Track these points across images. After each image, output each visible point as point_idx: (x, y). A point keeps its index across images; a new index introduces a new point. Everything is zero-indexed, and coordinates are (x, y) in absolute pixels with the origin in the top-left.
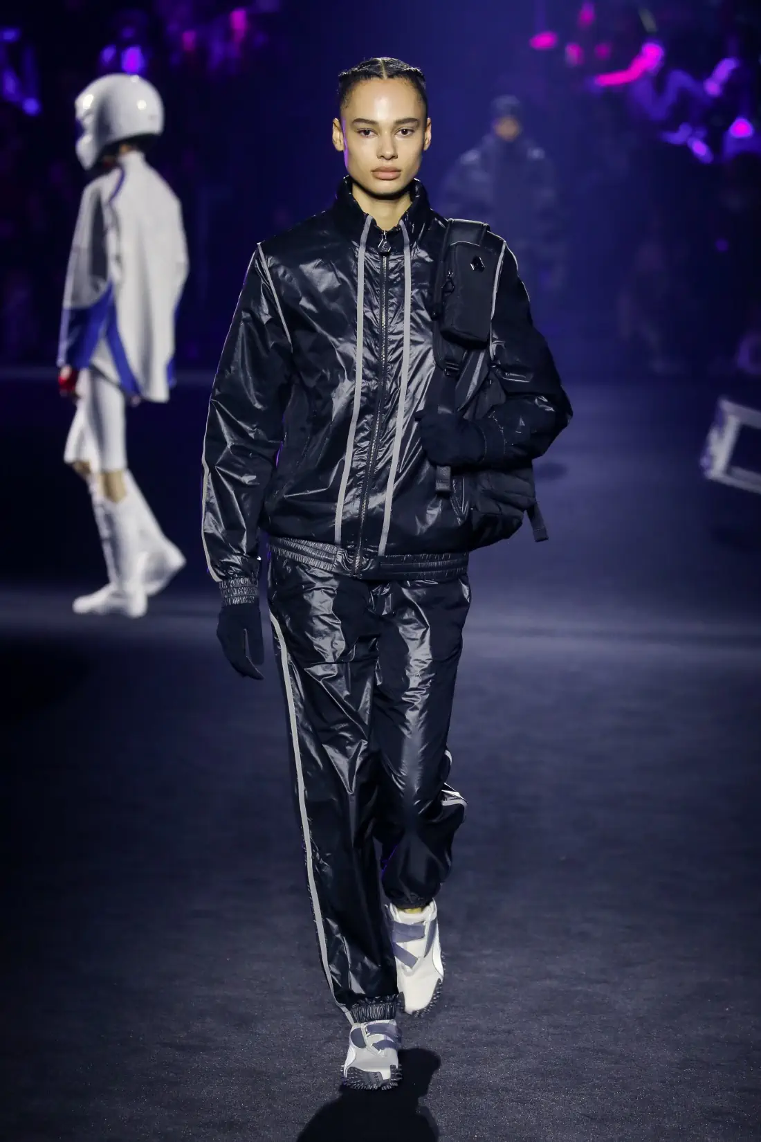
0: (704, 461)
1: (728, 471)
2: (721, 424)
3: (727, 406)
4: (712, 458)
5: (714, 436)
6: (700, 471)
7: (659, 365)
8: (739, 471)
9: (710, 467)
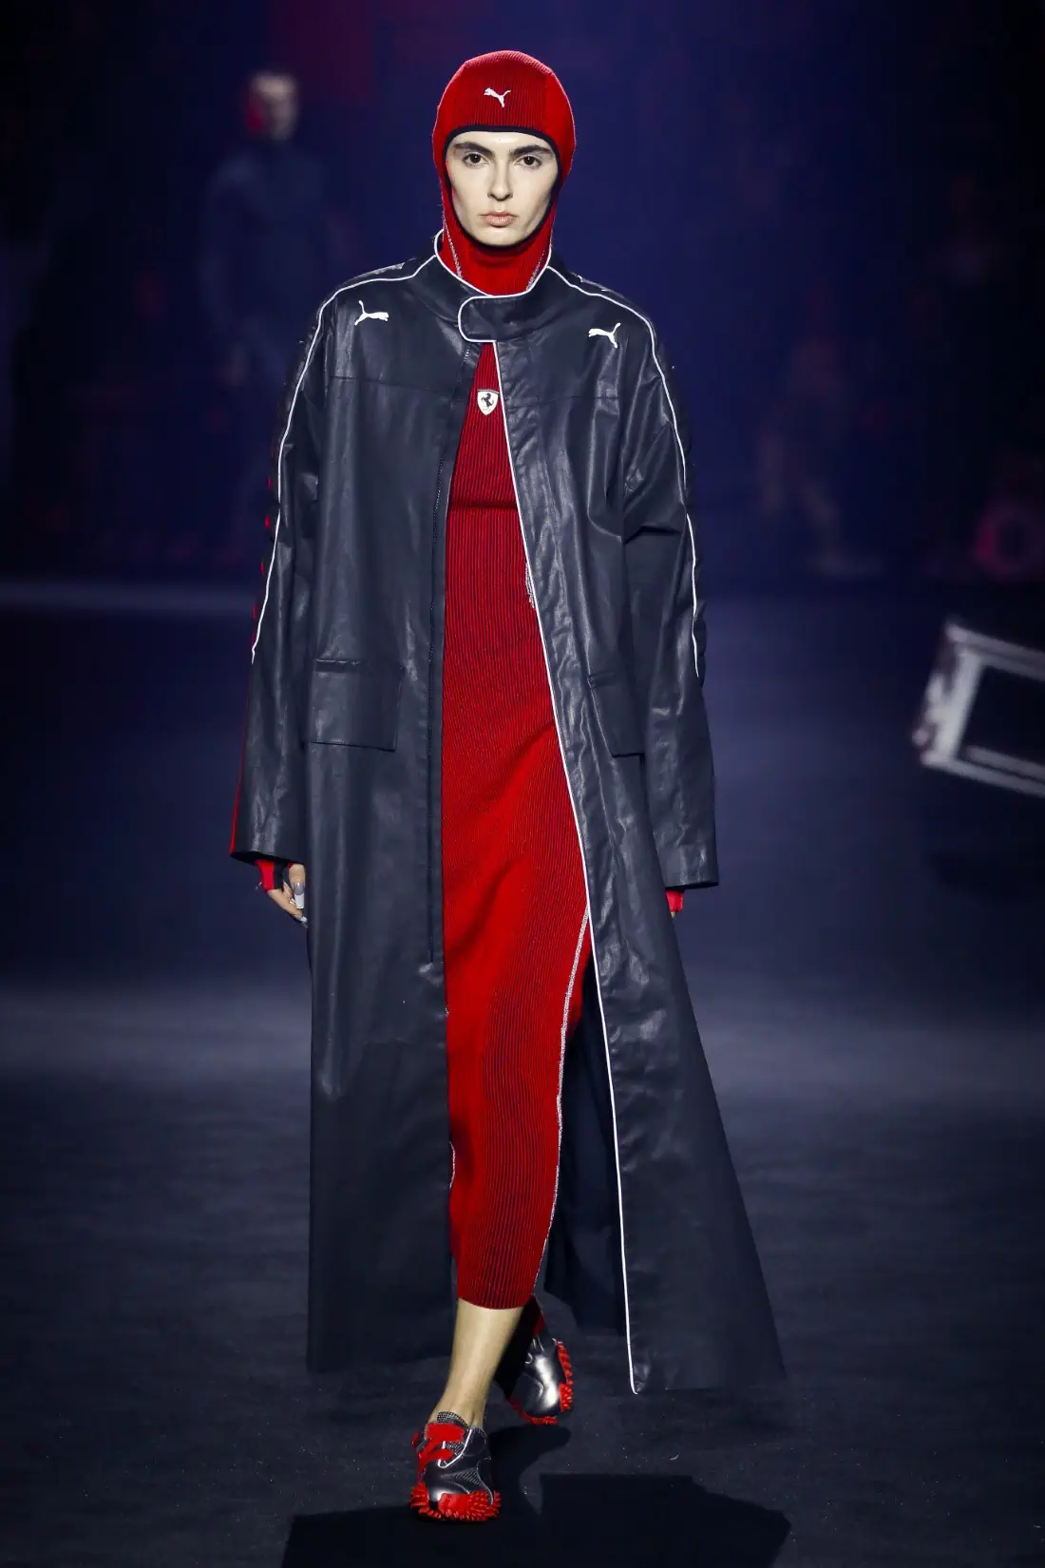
0: (920, 737)
1: (961, 754)
2: (950, 669)
3: (957, 634)
4: (933, 730)
5: (935, 689)
6: (915, 752)
7: (832, 564)
8: (980, 754)
9: (929, 745)
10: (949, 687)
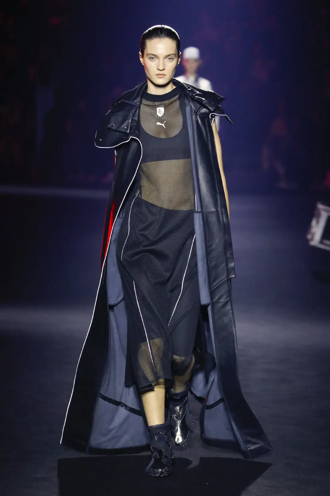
0: (309, 237)
1: (321, 242)
2: (318, 216)
3: (320, 206)
4: (313, 235)
5: (314, 223)
6: (307, 241)
7: (283, 185)
8: (327, 242)
9: (312, 239)
10: (318, 222)
